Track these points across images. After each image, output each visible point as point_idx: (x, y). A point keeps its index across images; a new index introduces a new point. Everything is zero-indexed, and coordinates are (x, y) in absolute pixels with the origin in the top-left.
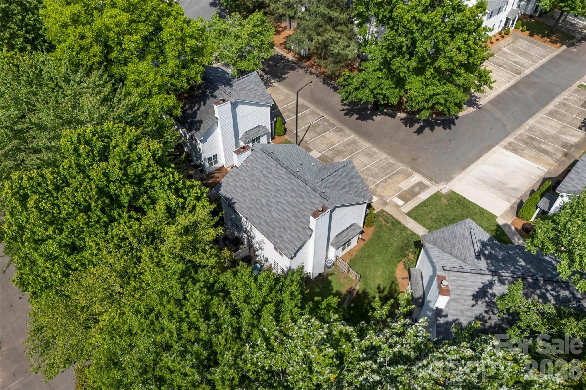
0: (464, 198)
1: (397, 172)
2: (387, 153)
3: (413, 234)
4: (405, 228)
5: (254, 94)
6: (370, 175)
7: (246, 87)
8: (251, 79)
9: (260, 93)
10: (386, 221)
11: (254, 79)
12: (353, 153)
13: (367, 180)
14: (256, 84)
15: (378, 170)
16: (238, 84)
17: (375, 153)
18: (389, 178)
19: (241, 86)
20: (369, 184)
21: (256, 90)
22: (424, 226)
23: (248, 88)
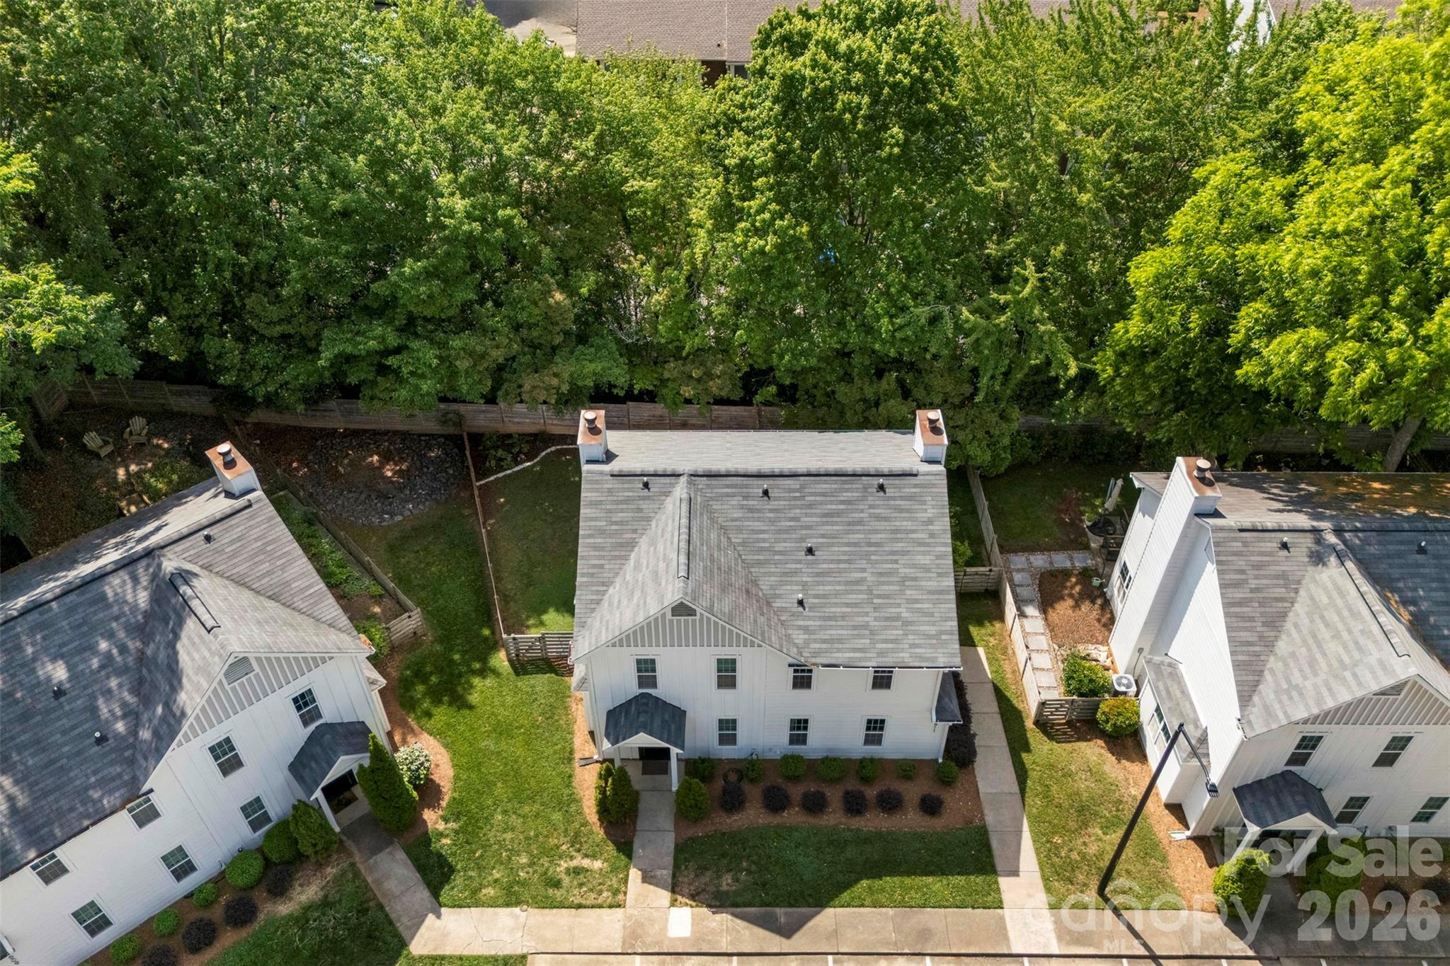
3: (473, 900)
4: (511, 898)
5: (1293, 655)
7: (1327, 625)
8: (1371, 646)
9: (1296, 678)
10: (577, 871)
11: (1372, 660)
14: (1344, 667)
16: (1342, 594)
19: (1333, 604)
21: (1312, 663)
22: (460, 958)
23: (1324, 634)
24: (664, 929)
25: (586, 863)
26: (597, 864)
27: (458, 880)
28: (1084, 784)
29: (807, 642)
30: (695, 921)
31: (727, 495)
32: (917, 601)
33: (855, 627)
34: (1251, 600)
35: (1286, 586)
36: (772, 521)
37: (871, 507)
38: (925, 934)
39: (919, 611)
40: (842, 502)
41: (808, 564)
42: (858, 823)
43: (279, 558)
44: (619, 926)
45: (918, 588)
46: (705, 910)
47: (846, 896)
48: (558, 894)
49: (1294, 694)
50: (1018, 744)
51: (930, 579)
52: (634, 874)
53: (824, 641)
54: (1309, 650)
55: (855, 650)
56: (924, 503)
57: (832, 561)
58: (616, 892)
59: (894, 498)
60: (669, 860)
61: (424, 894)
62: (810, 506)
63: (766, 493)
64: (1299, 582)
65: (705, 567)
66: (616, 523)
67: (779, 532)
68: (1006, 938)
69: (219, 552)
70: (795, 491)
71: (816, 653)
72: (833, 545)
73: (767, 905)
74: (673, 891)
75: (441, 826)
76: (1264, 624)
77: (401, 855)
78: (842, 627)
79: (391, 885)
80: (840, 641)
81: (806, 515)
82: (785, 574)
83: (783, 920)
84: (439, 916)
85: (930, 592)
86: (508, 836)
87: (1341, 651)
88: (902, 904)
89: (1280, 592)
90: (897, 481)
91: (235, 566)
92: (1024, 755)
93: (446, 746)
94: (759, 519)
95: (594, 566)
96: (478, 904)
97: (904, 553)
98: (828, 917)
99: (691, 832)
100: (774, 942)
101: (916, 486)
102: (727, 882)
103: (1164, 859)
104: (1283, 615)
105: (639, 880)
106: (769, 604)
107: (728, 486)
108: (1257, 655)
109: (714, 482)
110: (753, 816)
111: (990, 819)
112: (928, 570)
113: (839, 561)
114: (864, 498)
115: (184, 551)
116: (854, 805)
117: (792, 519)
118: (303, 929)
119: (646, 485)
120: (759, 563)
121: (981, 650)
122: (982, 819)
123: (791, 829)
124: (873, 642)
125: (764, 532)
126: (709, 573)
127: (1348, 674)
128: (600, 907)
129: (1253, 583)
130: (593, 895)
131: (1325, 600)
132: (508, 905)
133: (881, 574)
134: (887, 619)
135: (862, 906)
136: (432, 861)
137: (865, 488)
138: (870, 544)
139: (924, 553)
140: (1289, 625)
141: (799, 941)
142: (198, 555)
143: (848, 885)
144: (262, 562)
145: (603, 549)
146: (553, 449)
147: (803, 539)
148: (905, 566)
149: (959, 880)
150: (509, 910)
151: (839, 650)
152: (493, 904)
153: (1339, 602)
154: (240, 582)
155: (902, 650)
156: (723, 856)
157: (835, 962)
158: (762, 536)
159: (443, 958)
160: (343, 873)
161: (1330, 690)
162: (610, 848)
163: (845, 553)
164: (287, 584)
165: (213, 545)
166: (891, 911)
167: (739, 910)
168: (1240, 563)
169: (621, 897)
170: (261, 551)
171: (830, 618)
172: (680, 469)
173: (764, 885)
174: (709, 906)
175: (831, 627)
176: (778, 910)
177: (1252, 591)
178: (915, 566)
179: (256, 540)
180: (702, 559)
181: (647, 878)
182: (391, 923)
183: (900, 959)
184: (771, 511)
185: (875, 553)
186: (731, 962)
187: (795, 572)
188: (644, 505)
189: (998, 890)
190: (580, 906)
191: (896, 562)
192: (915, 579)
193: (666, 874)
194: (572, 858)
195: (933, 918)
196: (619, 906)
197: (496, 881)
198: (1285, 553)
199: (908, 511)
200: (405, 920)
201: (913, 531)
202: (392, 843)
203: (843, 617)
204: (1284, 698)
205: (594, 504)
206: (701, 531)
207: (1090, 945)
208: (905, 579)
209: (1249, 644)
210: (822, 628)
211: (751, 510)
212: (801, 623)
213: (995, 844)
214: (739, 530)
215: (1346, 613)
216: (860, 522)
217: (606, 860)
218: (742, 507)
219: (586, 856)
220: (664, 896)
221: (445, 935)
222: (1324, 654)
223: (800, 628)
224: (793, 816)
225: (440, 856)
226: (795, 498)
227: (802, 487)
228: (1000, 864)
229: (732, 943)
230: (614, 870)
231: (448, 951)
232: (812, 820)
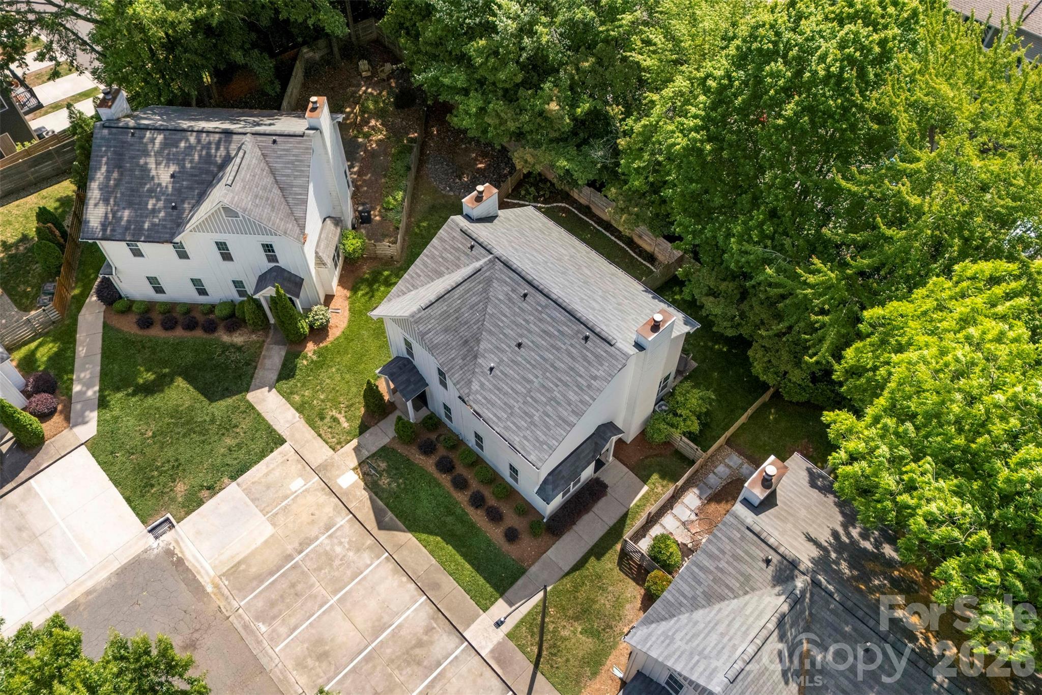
0: (128, 500)
1: (262, 582)
2: (262, 670)
3: (287, 396)
4: (300, 409)
5: (696, 623)
6: (337, 562)
7: (728, 625)
8: (725, 657)
9: (678, 636)
10: (335, 420)
11: (714, 663)
12: (368, 659)
13: (350, 542)
15: (312, 586)
16: (758, 617)
17: (300, 665)
18: (289, 558)
19: (747, 617)
20: (347, 529)
21: (695, 636)
22: (259, 414)
23: (721, 628)
24: (339, 476)
25: (342, 420)
26: (346, 425)
27: (292, 382)
28: (604, 602)
29: (477, 392)
30: (354, 485)
31: (505, 282)
32: (548, 416)
33: (505, 404)
34: (711, 572)
35: (742, 585)
36: (515, 314)
37: (572, 345)
38: (436, 586)
39: (545, 422)
40: (559, 331)
41: (513, 351)
42: (470, 511)
43: (297, 171)
44: (325, 458)
45: (555, 409)
46: (363, 484)
47: (424, 536)
48: (319, 423)
49: (667, 641)
50: (598, 550)
51: (566, 410)
52: (355, 442)
53: (485, 398)
54: (704, 628)
55: (495, 415)
56: (602, 365)
57: (525, 359)
58: (339, 443)
59: (587, 349)
60: (374, 449)
61: (274, 376)
62: (541, 320)
63: (525, 295)
64: (753, 589)
65: (445, 312)
66: (443, 258)
67: (514, 322)
68: (469, 626)
69: (275, 151)
70: (540, 305)
71: (476, 401)
72: (534, 350)
73: (387, 506)
74: (360, 465)
75: (310, 354)
76: (704, 593)
77: (283, 353)
78: (500, 399)
79: (268, 363)
80: (493, 405)
81: (535, 324)
82: (497, 348)
83: (387, 519)
84: (269, 391)
85: (560, 418)
86: (328, 381)
87: (712, 645)
88: (442, 563)
89: (735, 584)
90: (598, 341)
91: (277, 162)
92: (592, 559)
93: (350, 321)
94: (509, 308)
95: (417, 273)
96: (288, 399)
97: (566, 384)
98: (407, 538)
99: (396, 446)
100: (372, 524)
101: (606, 352)
102: (384, 481)
103: (595, 674)
104: (722, 598)
105: (353, 447)
106: (475, 357)
107: (510, 278)
108: (681, 604)
109: (505, 270)
110: (428, 464)
111: (534, 569)
112: (570, 404)
113: (529, 363)
114: (572, 337)
115: (261, 141)
116: (477, 501)
117: (525, 320)
118: (223, 352)
119: (472, 247)
120: (490, 332)
121: (646, 488)
122: (530, 566)
123: (439, 485)
124: (508, 419)
125: (506, 316)
126: (445, 315)
127: (696, 658)
128: (327, 443)
129: (722, 564)
130: (330, 436)
131: (748, 613)
132: (297, 410)
133: (544, 386)
134: (525, 413)
135: (425, 547)
136: (291, 366)
137: (578, 332)
138: (552, 365)
139: (576, 393)
140: (717, 607)
141: (382, 535)
142: (265, 147)
143: (431, 533)
144: (289, 168)
145: (426, 267)
146: (563, 205)
147: (521, 336)
148: (559, 392)
149: (482, 581)
150: (294, 412)
151: (488, 409)
152: (292, 404)
153: (751, 619)
154: (273, 172)
155: (518, 436)
156: (397, 469)
157: (386, 558)
158: (503, 318)
159: (253, 408)
160: (258, 342)
161: (680, 657)
162: (358, 422)
163: (535, 360)
164: (292, 186)
165: (275, 146)
166: (434, 561)
167: (375, 497)
168: (728, 547)
169: (339, 447)
170: (292, 163)
171: (498, 389)
172: (494, 251)
173: (398, 497)
174: (366, 484)
175: (495, 394)
176: (390, 513)
177: (717, 568)
178: (564, 396)
179: (294, 155)
180: (449, 306)
181: (357, 450)
182: (252, 377)
183: (413, 585)
184: (519, 308)
185: (551, 373)
186: (347, 515)
187: (503, 351)
188: (463, 258)
189: (493, 603)
190: (320, 435)
191: (557, 386)
192: (558, 403)
193: (366, 453)
194: (340, 413)
195: (449, 584)
196: (334, 450)
197: (303, 396)
198: (764, 566)
199: (589, 363)
200: (258, 381)
201: (581, 376)
202: (285, 344)
203: (505, 394)
204: (662, 638)
205: (442, 240)
206: (467, 291)
207: (502, 669)
208: (554, 399)
209: (685, 596)
210: (490, 391)
211: (510, 299)
212: (482, 379)
213: (520, 582)
214: (495, 307)
215: (743, 629)
216: (558, 349)
217: (350, 426)
218: (507, 294)
219: (346, 417)
220: (354, 462)
221: (264, 400)
222: (704, 638)
223: (480, 381)
224: (445, 480)
225: (296, 366)
226: (537, 310)
227: (546, 307)
228: (509, 593)
229: (356, 508)
230: (348, 433)
231: (258, 407)
232: (452, 490)
